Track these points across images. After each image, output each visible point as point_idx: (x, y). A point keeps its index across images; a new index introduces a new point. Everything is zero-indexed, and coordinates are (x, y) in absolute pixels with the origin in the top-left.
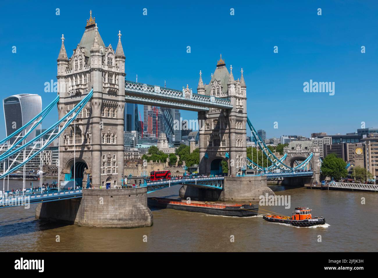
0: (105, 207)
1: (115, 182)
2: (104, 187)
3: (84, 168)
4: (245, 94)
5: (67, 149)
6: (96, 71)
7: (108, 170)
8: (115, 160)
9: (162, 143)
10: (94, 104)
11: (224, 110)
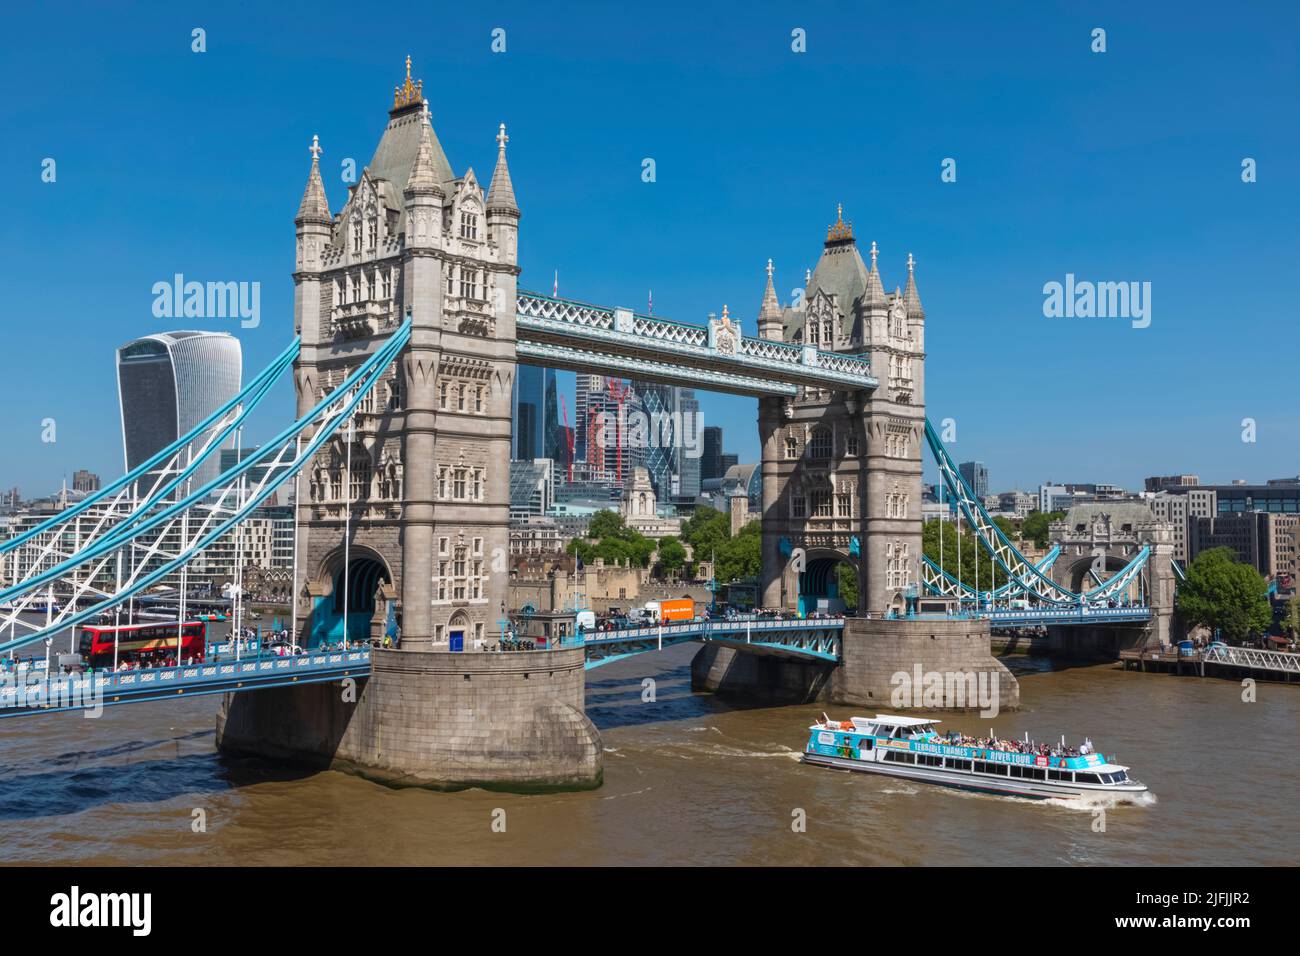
0: (445, 712)
1: (478, 627)
2: (443, 644)
3: (378, 580)
4: (921, 341)
5: (324, 515)
6: (421, 257)
7: (456, 589)
8: (480, 554)
9: (636, 502)
10: (415, 365)
11: (846, 393)
